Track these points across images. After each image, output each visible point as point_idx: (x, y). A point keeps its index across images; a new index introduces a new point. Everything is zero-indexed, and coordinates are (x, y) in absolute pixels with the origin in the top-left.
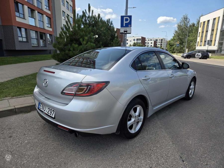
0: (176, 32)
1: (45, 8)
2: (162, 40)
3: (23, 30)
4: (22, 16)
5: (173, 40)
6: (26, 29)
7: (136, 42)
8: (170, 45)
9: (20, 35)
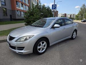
0: (80, 11)
1: (27, 3)
2: (73, 15)
3: (19, 11)
4: (19, 6)
5: (78, 14)
6: (20, 11)
7: (62, 15)
8: (77, 16)
9: (18, 13)
